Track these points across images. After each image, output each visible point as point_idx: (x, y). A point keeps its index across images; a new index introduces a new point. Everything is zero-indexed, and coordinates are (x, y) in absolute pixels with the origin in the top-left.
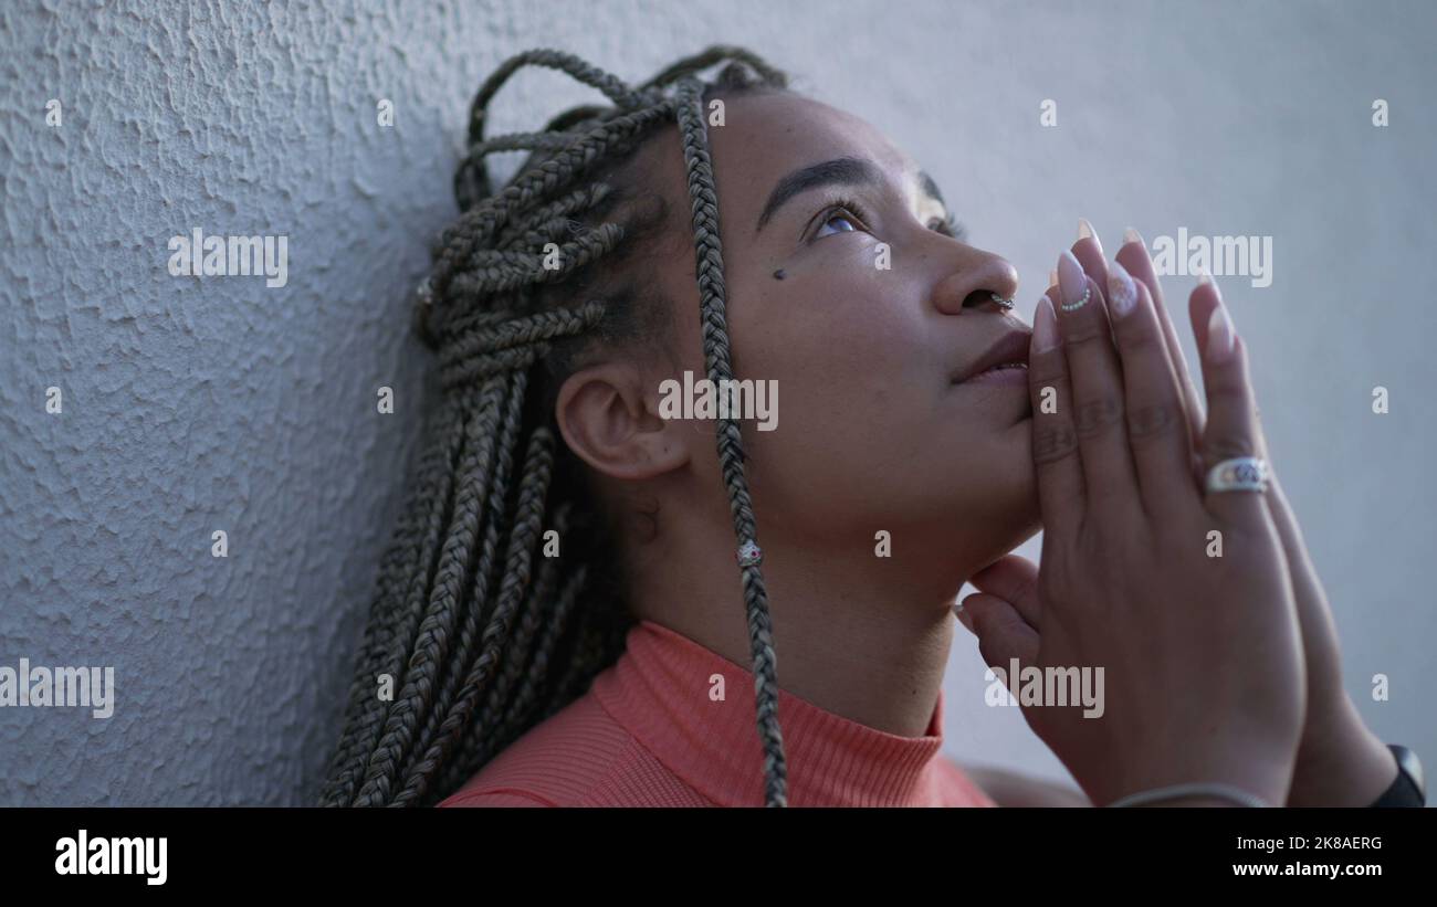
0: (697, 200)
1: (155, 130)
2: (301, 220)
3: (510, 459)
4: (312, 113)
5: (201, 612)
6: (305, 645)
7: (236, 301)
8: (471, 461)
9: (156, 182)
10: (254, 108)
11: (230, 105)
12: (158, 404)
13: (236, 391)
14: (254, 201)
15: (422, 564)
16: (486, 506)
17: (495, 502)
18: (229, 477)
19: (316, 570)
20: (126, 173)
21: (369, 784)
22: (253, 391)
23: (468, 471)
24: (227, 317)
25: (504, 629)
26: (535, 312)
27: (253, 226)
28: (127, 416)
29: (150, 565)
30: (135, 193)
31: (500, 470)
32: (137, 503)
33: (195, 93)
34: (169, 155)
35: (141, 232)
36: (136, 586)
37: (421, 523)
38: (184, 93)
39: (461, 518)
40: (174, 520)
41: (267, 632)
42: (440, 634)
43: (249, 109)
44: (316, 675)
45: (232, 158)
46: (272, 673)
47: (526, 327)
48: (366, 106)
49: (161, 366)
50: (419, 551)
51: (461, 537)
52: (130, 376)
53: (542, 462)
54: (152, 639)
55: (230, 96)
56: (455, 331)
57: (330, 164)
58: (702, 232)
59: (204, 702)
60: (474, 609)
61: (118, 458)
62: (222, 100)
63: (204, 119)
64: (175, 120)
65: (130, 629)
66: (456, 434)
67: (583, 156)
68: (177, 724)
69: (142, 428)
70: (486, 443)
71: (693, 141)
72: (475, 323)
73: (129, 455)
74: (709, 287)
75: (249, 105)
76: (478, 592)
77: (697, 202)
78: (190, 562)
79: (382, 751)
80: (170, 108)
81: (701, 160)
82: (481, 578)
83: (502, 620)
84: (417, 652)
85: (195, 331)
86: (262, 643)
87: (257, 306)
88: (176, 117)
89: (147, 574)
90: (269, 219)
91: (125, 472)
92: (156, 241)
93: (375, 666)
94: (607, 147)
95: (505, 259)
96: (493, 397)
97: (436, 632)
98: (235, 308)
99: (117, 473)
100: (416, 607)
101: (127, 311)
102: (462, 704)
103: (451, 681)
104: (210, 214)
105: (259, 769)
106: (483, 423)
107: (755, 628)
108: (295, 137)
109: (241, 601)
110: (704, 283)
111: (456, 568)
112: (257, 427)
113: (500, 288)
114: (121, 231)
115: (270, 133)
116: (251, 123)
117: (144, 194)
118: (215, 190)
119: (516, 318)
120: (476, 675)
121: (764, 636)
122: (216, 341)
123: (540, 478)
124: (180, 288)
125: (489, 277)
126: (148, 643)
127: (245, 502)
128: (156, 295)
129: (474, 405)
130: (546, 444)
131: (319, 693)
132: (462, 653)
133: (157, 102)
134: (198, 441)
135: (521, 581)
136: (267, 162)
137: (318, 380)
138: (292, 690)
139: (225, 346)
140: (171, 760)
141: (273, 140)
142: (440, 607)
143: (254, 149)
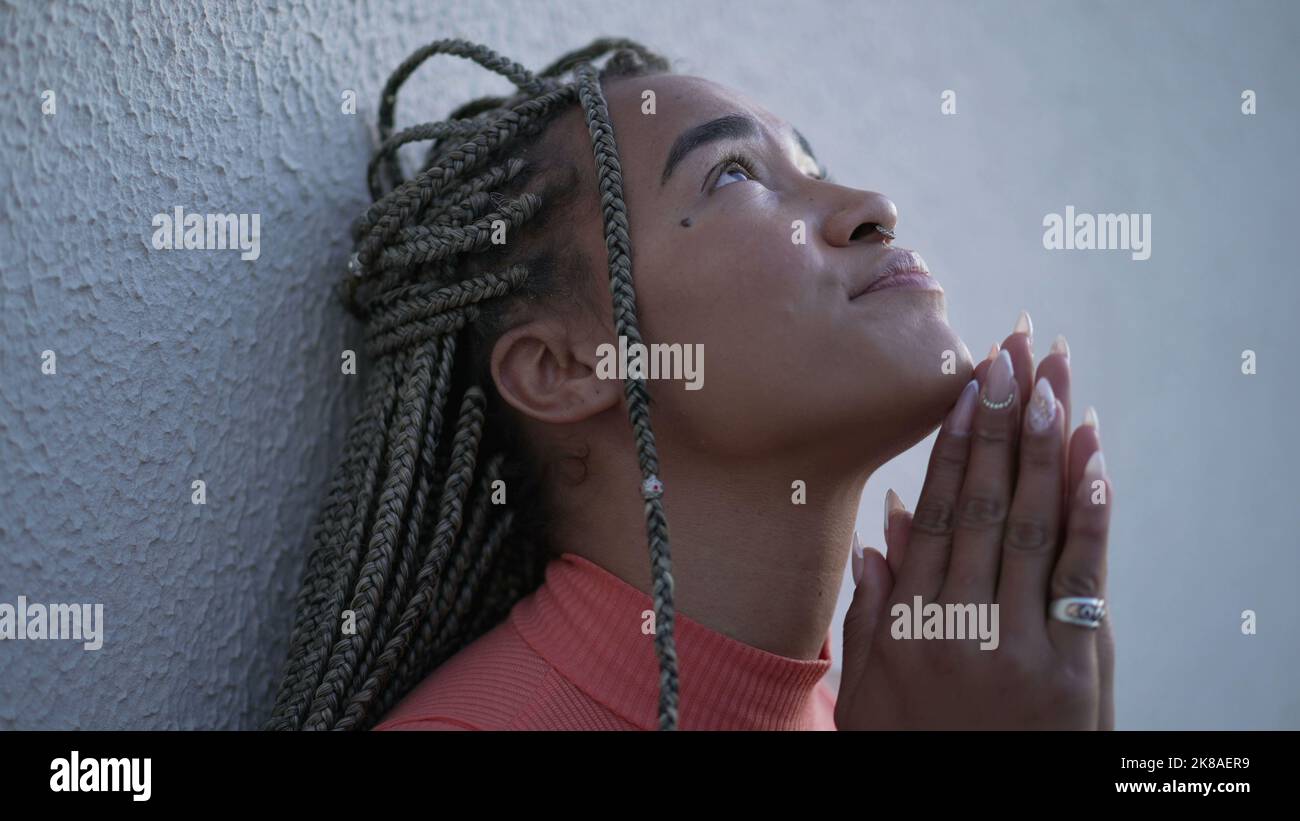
0: (603, 167)
1: (105, 113)
2: (235, 193)
3: (440, 416)
4: (242, 95)
5: (156, 555)
6: (248, 583)
7: (179, 269)
8: (405, 420)
9: (106, 161)
10: (191, 91)
11: (171, 89)
12: (114, 366)
13: (183, 351)
14: (193, 177)
15: (358, 515)
16: (419, 462)
17: (427, 456)
18: (177, 431)
19: (255, 514)
20: (80, 152)
21: (314, 716)
22: (197, 351)
23: (403, 429)
24: (172, 284)
25: (437, 572)
26: (462, 280)
27: (193, 199)
28: (87, 376)
29: (111, 514)
30: (88, 171)
31: (431, 427)
32: (98, 457)
33: (139, 78)
34: (118, 136)
35: (95, 207)
36: (99, 533)
37: (356, 480)
38: (129, 79)
39: (397, 472)
40: (130, 472)
41: (215, 572)
42: (378, 579)
43: (187, 92)
44: (258, 611)
45: (173, 138)
46: (219, 610)
47: (455, 293)
48: (288, 89)
49: (115, 331)
50: (355, 504)
51: (397, 489)
52: (88, 339)
53: (474, 419)
54: (115, 581)
55: (169, 80)
56: (386, 302)
57: (259, 142)
58: (609, 196)
59: (161, 639)
60: (408, 553)
61: (79, 416)
62: (163, 85)
63: (148, 102)
64: (122, 103)
65: (93, 573)
66: (389, 396)
67: (498, 137)
68: (136, 660)
69: (101, 388)
70: (419, 403)
71: (596, 115)
72: (407, 292)
73: (89, 413)
74: (616, 245)
75: (187, 89)
76: (412, 538)
77: (603, 169)
78: (145, 510)
79: (326, 686)
80: (117, 92)
81: (605, 132)
82: (414, 526)
83: (435, 563)
84: (357, 596)
85: (145, 297)
86: (210, 582)
87: (198, 272)
88: (123, 101)
89: (108, 521)
90: (207, 192)
91: (85, 428)
92: (108, 216)
93: (316, 611)
94: (519, 128)
95: (431, 233)
96: (425, 361)
97: (374, 577)
98: (178, 276)
99: (79, 428)
100: (353, 554)
101: (83, 279)
102: (397, 640)
103: (387, 619)
104: (155, 190)
105: (210, 698)
106: (416, 385)
107: (655, 554)
108: (228, 118)
109: (191, 544)
110: (612, 242)
111: (393, 519)
112: (201, 385)
113: (429, 258)
114: (77, 207)
115: (206, 115)
116: (189, 105)
117: (97, 173)
118: (160, 167)
119: (446, 286)
120: (411, 613)
121: (663, 562)
122: (163, 306)
123: (472, 433)
124: (130, 258)
125: (418, 249)
126: (111, 585)
127: (193, 454)
128: (109, 264)
129: (405, 370)
130: (477, 403)
131: (261, 626)
132: (397, 594)
133: (106, 87)
134: (150, 398)
135: (454, 527)
136: (203, 141)
137: (254, 341)
138: (237, 625)
139: (171, 310)
140: (132, 692)
141: (209, 121)
142: (378, 554)
143: (192, 129)
